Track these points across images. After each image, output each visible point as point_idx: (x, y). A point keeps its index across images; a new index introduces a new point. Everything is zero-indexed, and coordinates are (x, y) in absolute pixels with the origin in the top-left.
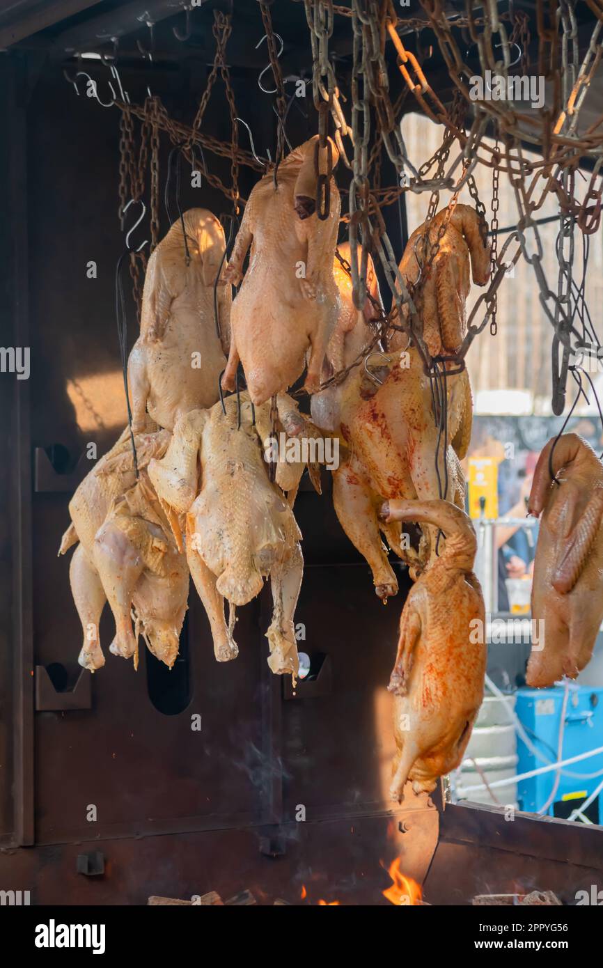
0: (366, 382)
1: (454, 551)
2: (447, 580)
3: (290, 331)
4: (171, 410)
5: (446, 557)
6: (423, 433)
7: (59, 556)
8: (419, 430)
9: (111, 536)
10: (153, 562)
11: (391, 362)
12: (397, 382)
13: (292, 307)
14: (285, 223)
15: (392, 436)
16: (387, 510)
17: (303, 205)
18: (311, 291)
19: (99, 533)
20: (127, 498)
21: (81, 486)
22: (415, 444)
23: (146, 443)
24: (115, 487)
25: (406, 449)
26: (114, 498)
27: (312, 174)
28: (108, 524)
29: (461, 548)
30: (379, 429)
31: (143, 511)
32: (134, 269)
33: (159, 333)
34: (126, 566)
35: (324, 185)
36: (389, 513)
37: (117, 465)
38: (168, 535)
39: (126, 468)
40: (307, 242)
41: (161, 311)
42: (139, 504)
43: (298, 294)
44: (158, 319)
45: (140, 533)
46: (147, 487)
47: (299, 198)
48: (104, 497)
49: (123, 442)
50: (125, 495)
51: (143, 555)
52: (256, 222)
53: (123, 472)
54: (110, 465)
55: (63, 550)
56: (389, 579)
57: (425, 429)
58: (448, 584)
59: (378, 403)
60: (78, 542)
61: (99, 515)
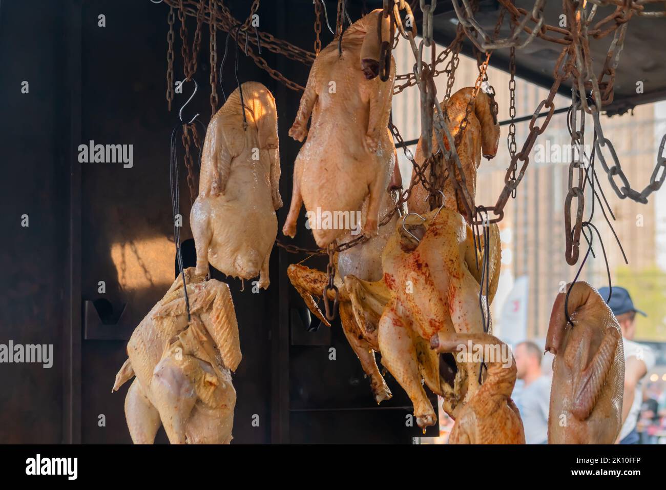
0: (404, 239)
1: (497, 379)
2: (492, 405)
3: (353, 180)
4: (232, 256)
5: (490, 384)
6: (462, 280)
7: (112, 392)
8: (458, 278)
9: (169, 371)
10: (205, 394)
11: (425, 221)
12: (436, 237)
13: (356, 159)
14: (350, 86)
15: (435, 283)
16: (437, 342)
17: (371, 67)
18: (372, 145)
19: (157, 369)
20: (180, 339)
21: (138, 328)
22: (455, 290)
23: (197, 291)
24: (170, 329)
25: (447, 294)
26: (169, 338)
27: (375, 43)
28: (165, 361)
29: (504, 376)
30: (424, 277)
31: (195, 350)
32: (186, 139)
33: (222, 187)
34: (183, 398)
35: (386, 51)
36: (438, 344)
37: (172, 310)
38: (217, 372)
39: (180, 313)
40: (369, 102)
41: (223, 168)
42: (192, 344)
43: (361, 148)
44: (220, 175)
45: (194, 369)
46: (197, 329)
47: (365, 61)
48: (160, 337)
49: (176, 290)
50: (179, 336)
51: (197, 389)
52: (322, 84)
53: (177, 316)
54: (165, 310)
55: (117, 386)
56: (429, 410)
57: (463, 277)
58: (493, 408)
59: (421, 254)
60: (135, 377)
61: (156, 353)
